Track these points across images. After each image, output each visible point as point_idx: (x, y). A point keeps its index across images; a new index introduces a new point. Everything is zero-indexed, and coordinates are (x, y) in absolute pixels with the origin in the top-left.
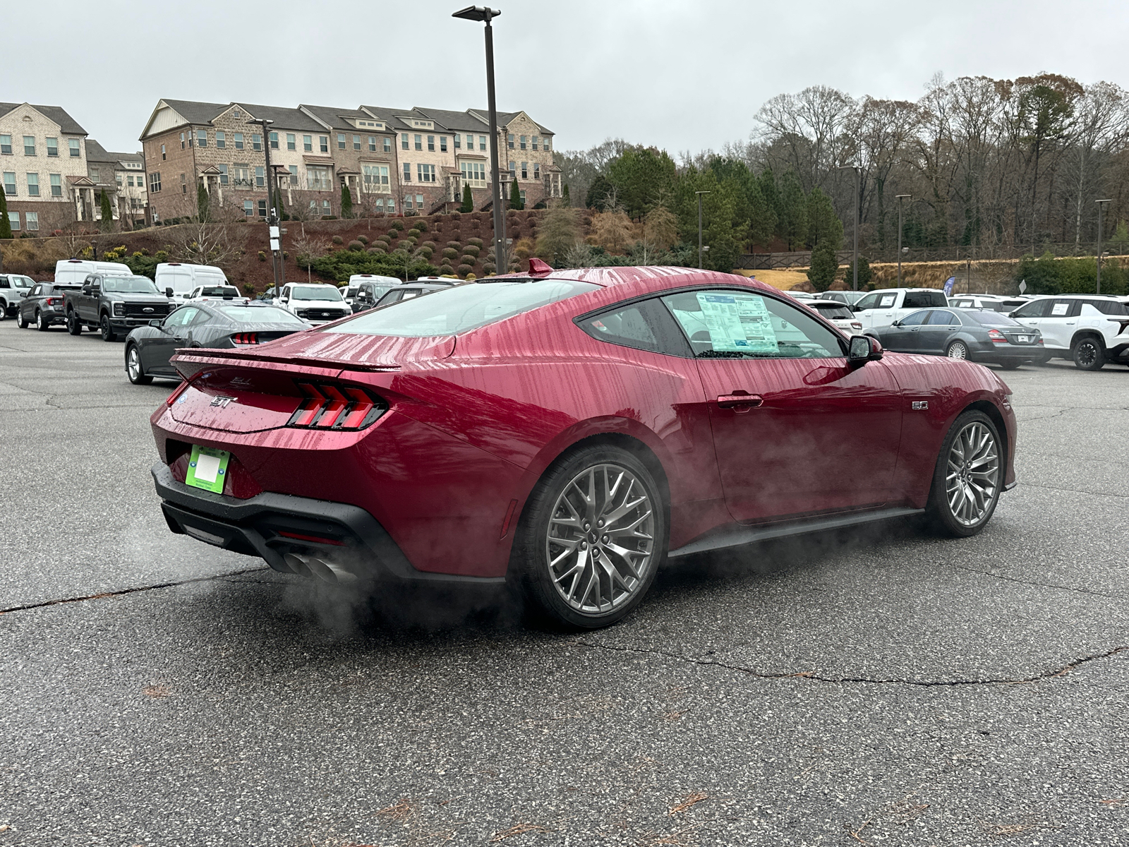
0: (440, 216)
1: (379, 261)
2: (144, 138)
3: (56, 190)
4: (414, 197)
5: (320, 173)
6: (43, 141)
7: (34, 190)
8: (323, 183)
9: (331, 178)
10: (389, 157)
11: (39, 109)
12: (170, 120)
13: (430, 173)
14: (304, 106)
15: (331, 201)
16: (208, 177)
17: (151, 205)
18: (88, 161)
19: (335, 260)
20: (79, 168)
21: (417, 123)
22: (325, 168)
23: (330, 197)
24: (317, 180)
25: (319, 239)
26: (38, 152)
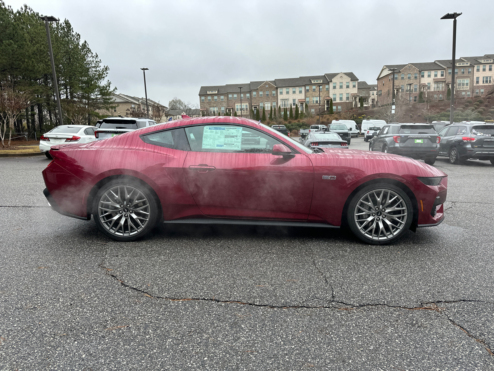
0: (490, 97)
1: (458, 116)
2: (378, 79)
3: (348, 98)
4: (480, 90)
5: (440, 85)
6: (345, 83)
7: (341, 99)
8: (441, 88)
9: (444, 85)
10: (470, 75)
11: (345, 74)
12: (386, 72)
13: (489, 80)
14: (437, 61)
15: (443, 94)
16: (397, 90)
17: (378, 101)
18: (358, 88)
19: (439, 116)
20: (355, 91)
21: (484, 61)
22: (442, 82)
23: (443, 93)
24: (438, 87)
25: (433, 109)
26: (343, 87)
